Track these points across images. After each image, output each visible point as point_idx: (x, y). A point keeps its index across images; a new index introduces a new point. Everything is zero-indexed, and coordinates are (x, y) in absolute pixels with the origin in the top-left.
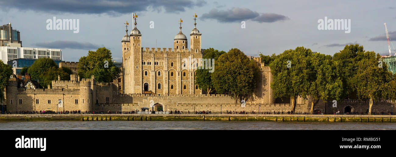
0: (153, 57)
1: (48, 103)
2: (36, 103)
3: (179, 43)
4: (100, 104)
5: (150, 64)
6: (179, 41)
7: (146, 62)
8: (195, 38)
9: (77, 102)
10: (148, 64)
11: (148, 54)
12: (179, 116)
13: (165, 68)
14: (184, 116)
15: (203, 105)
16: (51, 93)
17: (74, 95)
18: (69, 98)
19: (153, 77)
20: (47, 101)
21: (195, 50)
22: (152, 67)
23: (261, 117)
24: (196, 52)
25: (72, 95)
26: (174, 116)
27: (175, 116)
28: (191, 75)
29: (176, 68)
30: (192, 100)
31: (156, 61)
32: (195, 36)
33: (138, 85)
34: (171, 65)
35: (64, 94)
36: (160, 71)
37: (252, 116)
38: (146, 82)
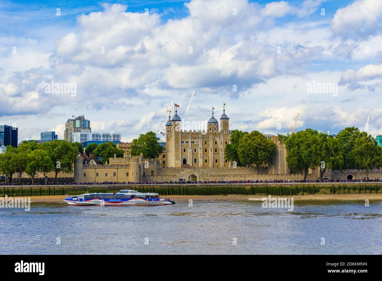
0: (190, 137)
1: (106, 175)
2: (96, 175)
3: (211, 125)
4: (146, 176)
5: (188, 143)
6: (211, 124)
7: (184, 141)
8: (224, 121)
9: (127, 174)
10: (186, 143)
11: (186, 135)
12: (210, 185)
13: (200, 146)
14: (214, 185)
15: (231, 176)
16: (108, 168)
17: (125, 169)
18: (122, 171)
19: (190, 153)
20: (105, 174)
21: (225, 131)
22: (189, 145)
23: (278, 185)
24: (225, 132)
25: (124, 169)
26: (205, 185)
27: (207, 186)
28: (221, 151)
29: (209, 145)
30: (222, 171)
31: (193, 140)
32: (224, 120)
33: (178, 160)
34: (205, 144)
35: (117, 169)
36: (196, 148)
37: (271, 185)
38: (185, 158)
